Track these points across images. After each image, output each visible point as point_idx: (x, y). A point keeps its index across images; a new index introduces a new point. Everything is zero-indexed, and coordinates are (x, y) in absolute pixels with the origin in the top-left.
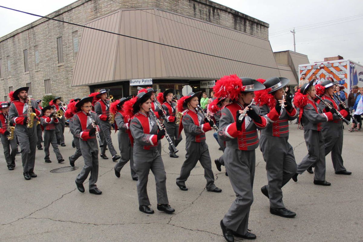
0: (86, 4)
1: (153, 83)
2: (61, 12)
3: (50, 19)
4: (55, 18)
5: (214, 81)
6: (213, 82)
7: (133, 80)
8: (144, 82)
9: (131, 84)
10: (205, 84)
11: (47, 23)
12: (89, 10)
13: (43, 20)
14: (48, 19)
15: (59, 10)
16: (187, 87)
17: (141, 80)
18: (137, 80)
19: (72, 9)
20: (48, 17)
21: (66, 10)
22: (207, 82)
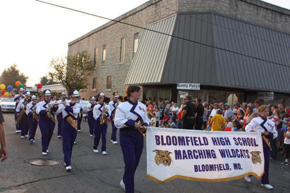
0: (147, 8)
1: (200, 89)
2: (127, 15)
3: (117, 22)
4: (122, 21)
5: (273, 93)
6: (271, 94)
7: (181, 84)
8: (191, 87)
9: (178, 88)
10: (262, 95)
11: (115, 25)
12: (150, 14)
13: (112, 22)
14: (115, 22)
15: (126, 14)
16: (233, 96)
17: (188, 84)
18: (184, 84)
19: (136, 12)
20: (116, 20)
21: (131, 13)
22: (265, 93)
